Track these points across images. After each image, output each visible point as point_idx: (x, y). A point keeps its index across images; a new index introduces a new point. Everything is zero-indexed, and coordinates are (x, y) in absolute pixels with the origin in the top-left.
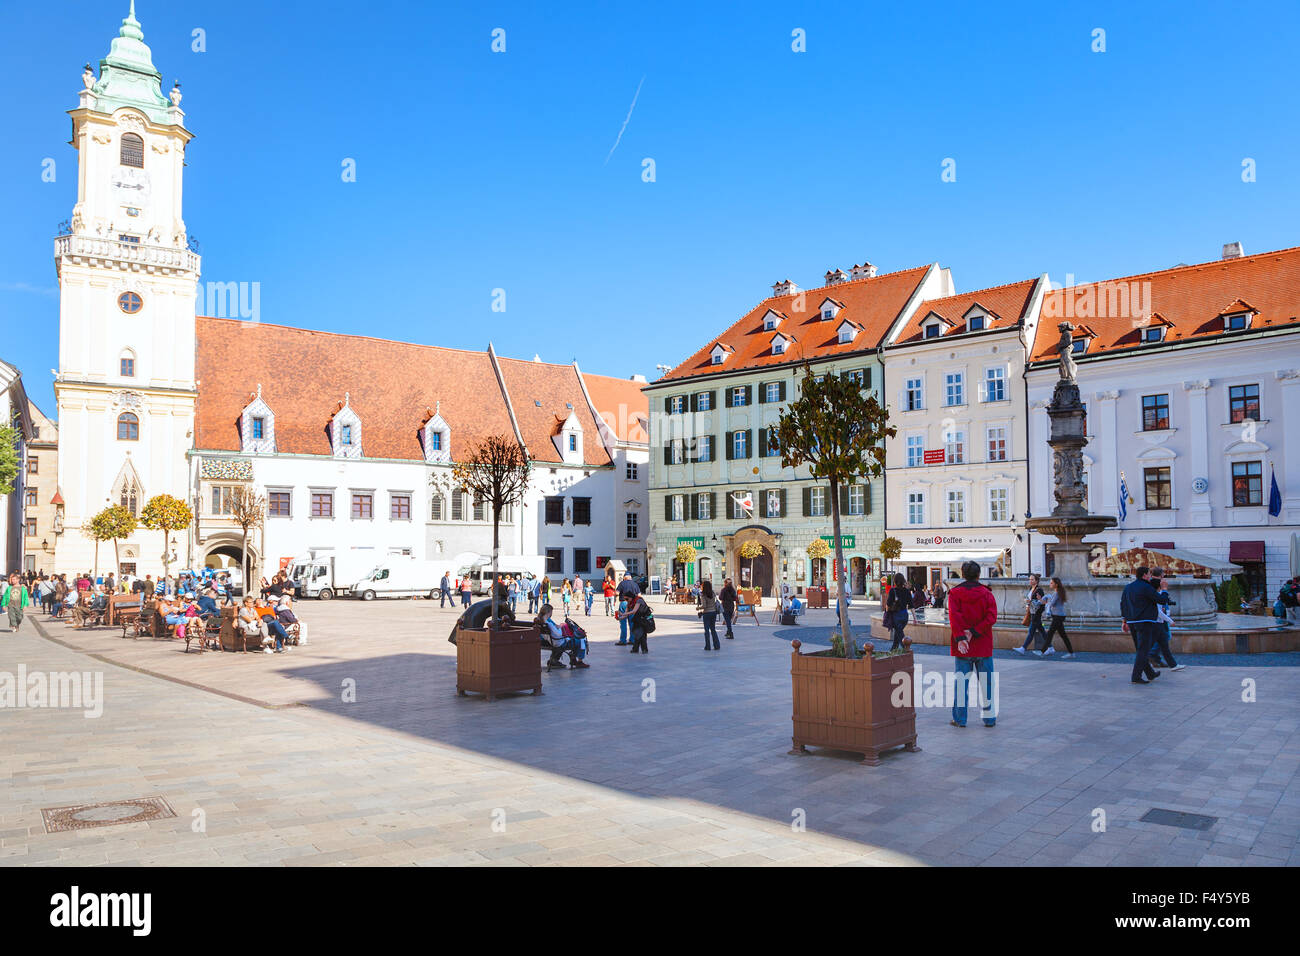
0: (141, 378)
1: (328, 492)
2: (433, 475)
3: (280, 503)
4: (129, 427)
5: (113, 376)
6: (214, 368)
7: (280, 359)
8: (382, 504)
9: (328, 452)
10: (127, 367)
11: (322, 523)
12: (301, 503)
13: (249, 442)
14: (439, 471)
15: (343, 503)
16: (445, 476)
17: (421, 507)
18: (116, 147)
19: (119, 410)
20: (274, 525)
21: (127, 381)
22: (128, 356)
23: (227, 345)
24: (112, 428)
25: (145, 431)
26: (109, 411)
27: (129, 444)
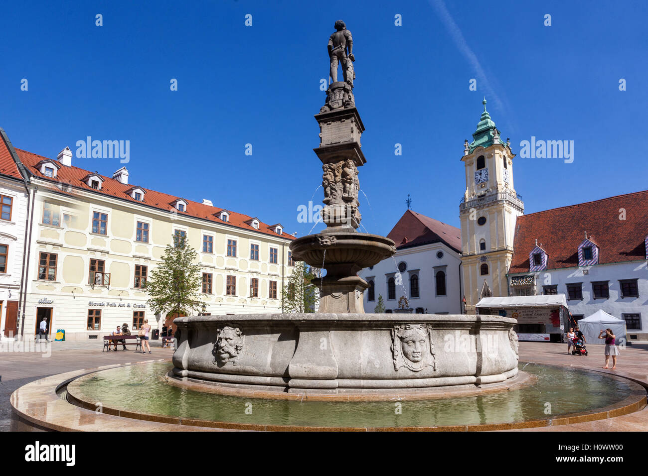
0: (487, 250)
1: (579, 285)
4: (484, 270)
5: (477, 251)
7: (558, 224)
10: (483, 246)
13: (533, 268)
18: (475, 164)
19: (481, 263)
21: (483, 251)
22: (482, 242)
23: (532, 225)
24: (479, 271)
25: (490, 270)
26: (477, 264)
27: (485, 277)
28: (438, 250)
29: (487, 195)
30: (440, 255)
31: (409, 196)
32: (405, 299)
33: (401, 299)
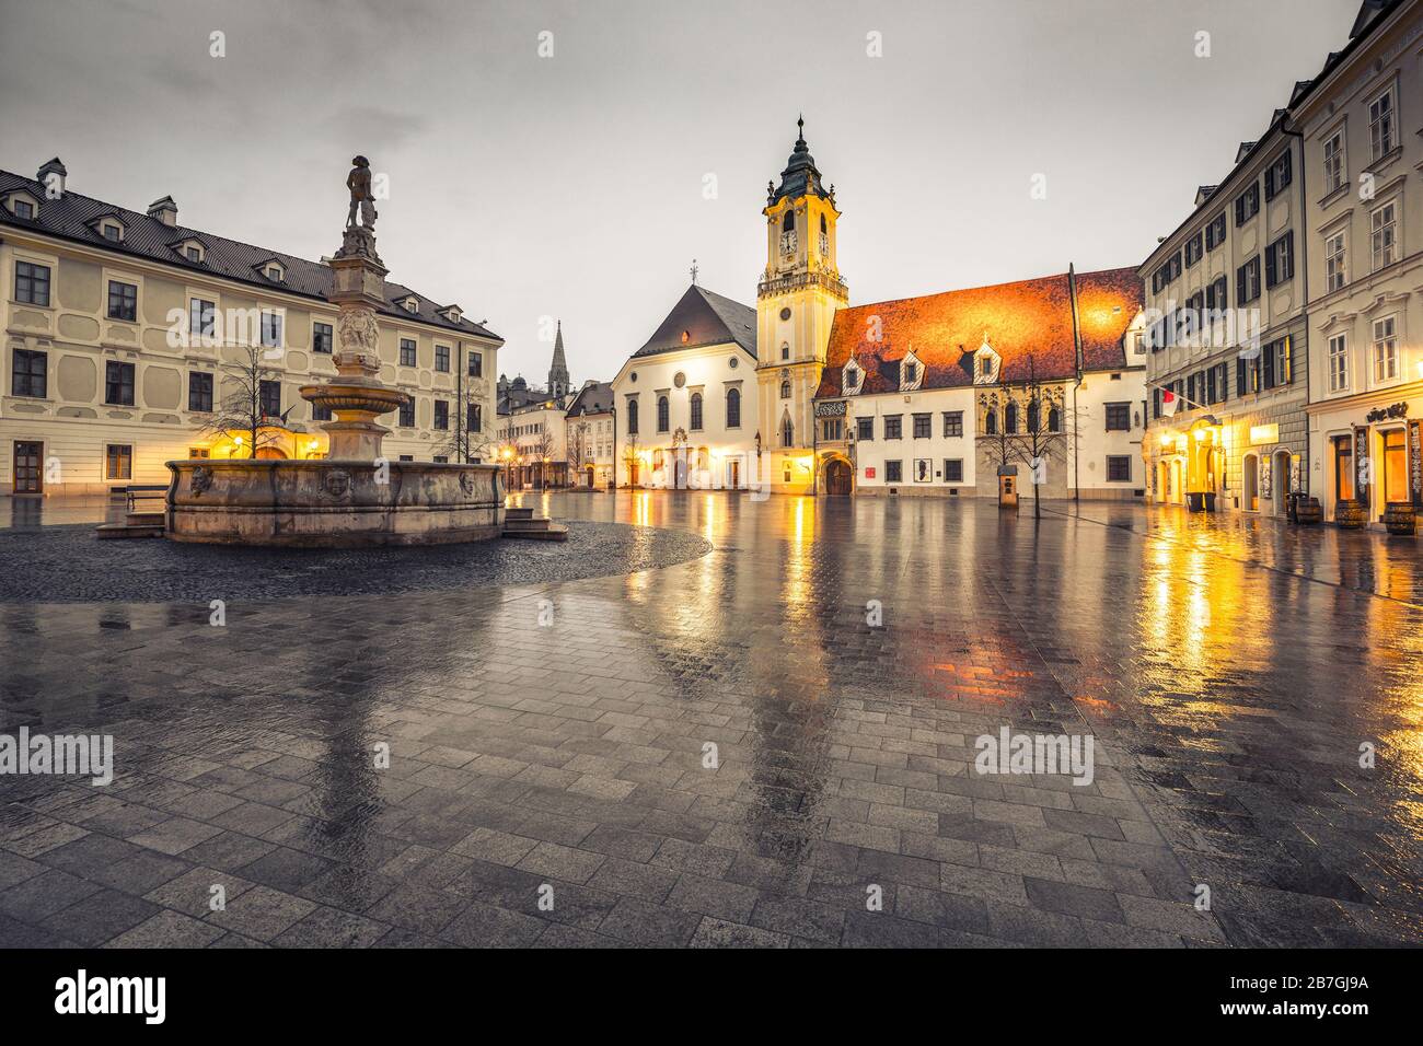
0: (792, 359)
1: (896, 418)
2: (983, 396)
3: (865, 428)
4: (786, 391)
5: (779, 361)
6: (842, 343)
8: (938, 424)
9: (896, 390)
10: (785, 354)
11: (893, 442)
12: (879, 428)
13: (846, 390)
14: (988, 392)
15: (907, 426)
16: (993, 395)
17: (971, 425)
19: (782, 381)
20: (862, 446)
21: (786, 362)
22: (785, 346)
24: (778, 392)
25: (793, 391)
26: (777, 382)
27: (786, 401)
28: (732, 355)
29: (795, 273)
30: (733, 363)
31: (694, 261)
32: (683, 431)
33: (676, 433)
